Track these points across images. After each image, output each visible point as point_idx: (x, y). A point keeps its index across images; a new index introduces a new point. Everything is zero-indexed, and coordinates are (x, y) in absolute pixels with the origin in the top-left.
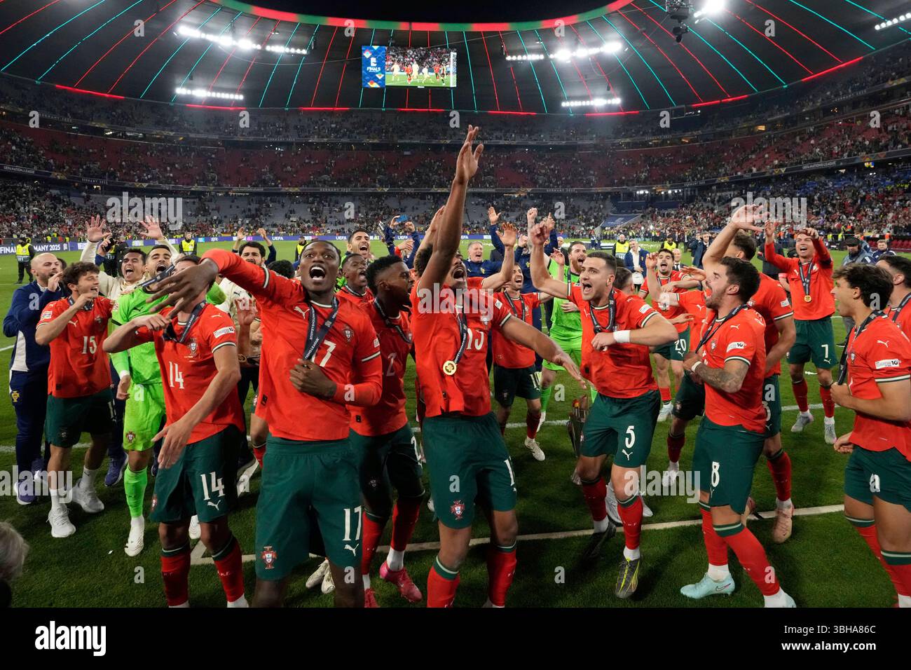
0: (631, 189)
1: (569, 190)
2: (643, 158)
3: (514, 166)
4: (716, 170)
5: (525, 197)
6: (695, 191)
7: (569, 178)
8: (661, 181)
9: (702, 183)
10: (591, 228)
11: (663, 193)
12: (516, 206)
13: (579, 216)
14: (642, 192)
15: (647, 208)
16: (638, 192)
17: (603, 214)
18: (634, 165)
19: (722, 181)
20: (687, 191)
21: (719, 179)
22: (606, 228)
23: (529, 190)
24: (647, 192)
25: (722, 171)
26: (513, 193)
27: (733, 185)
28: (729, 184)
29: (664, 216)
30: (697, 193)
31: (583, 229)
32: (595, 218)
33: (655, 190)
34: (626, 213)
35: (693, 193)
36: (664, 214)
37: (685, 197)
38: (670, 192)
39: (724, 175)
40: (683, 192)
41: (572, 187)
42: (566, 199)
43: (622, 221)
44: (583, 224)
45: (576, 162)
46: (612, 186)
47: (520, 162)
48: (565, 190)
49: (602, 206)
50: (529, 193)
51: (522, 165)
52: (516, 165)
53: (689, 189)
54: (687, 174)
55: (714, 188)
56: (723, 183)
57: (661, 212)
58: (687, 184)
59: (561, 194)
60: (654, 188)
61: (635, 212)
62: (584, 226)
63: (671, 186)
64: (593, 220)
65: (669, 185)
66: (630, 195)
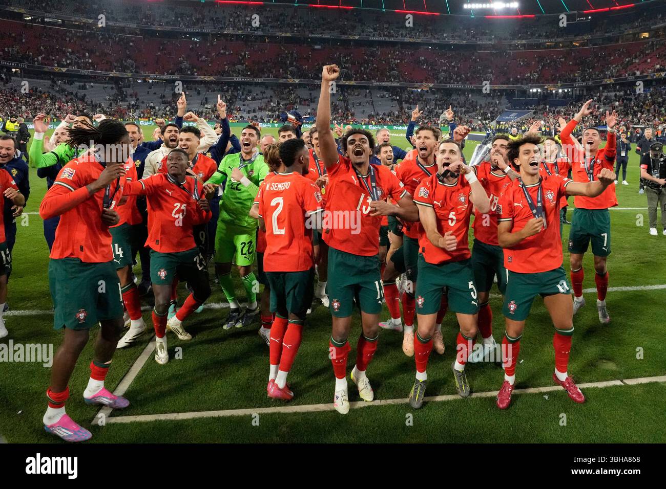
0: (524, 87)
1: (468, 86)
2: (537, 59)
3: (418, 62)
4: (602, 72)
5: (427, 92)
6: (583, 90)
7: (469, 75)
8: (554, 81)
9: (590, 83)
10: (487, 122)
11: (554, 92)
12: (419, 100)
13: (477, 110)
14: (535, 90)
15: (539, 104)
16: (531, 90)
17: (499, 109)
18: (528, 65)
19: (608, 82)
20: (576, 90)
21: (606, 80)
22: (501, 123)
23: (431, 85)
24: (539, 90)
25: (608, 73)
26: (416, 88)
27: (618, 87)
28: (614, 85)
29: (554, 113)
30: (585, 93)
31: (480, 122)
32: (492, 113)
33: (547, 89)
34: (520, 109)
35: (581, 92)
36: (554, 111)
37: (574, 96)
38: (560, 91)
39: (610, 78)
40: (572, 91)
41: (471, 84)
42: (465, 95)
43: (516, 116)
44: (480, 118)
45: (475, 61)
46: (507, 84)
47: (423, 58)
48: (464, 86)
49: (498, 102)
50: (430, 88)
51: (426, 61)
52: (420, 62)
53: (578, 89)
54: (576, 75)
55: (601, 88)
56: (609, 84)
57: (553, 109)
58: (577, 85)
59: (460, 90)
60: (546, 87)
61: (528, 109)
62: (480, 120)
63: (561, 86)
64: (489, 115)
65: (559, 85)
66: (524, 93)
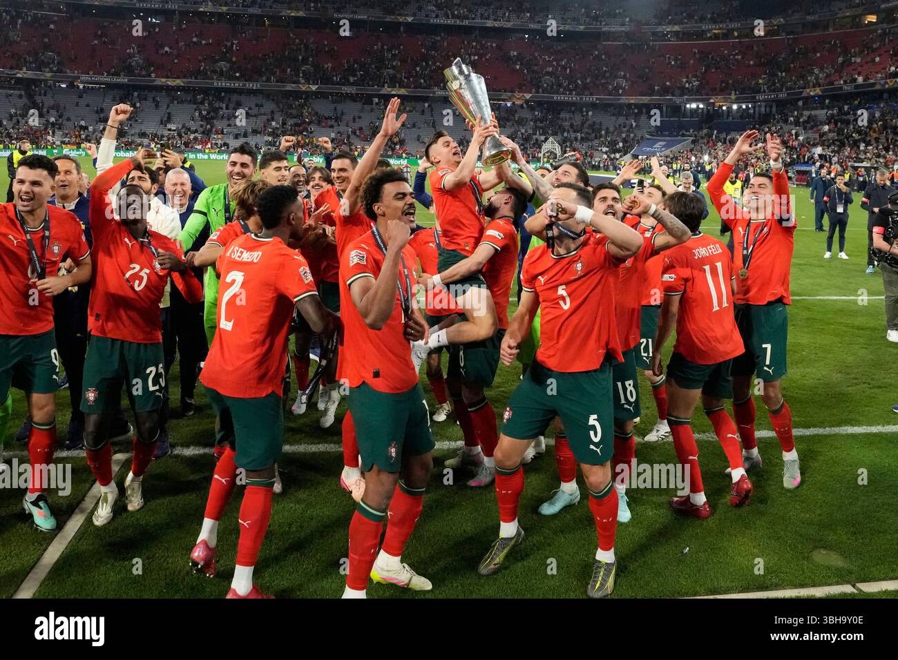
0: (678, 100)
1: (587, 99)
2: (697, 56)
3: (507, 59)
4: (803, 77)
5: (522, 106)
6: (771, 107)
7: (588, 81)
8: (724, 91)
9: (783, 95)
10: (618, 155)
11: (724, 108)
12: (508, 120)
13: (601, 136)
14: (694, 106)
15: (701, 129)
16: (688, 106)
17: (635, 135)
18: (683, 66)
19: (812, 93)
20: (760, 106)
21: (808, 90)
23: (528, 96)
24: (701, 106)
25: (811, 79)
26: (503, 100)
27: (827, 101)
28: (822, 97)
29: (725, 143)
30: (774, 109)
31: (605, 156)
32: (624, 141)
33: (713, 104)
34: (669, 136)
35: (768, 109)
36: (725, 139)
37: (757, 115)
38: (735, 107)
39: (814, 86)
40: (754, 107)
41: (591, 94)
42: (582, 112)
43: (664, 146)
44: (605, 149)
45: (598, 58)
46: (650, 95)
47: (515, 53)
48: (581, 99)
49: (634, 124)
50: (527, 102)
51: (520, 58)
52: (510, 58)
53: (763, 104)
54: (760, 81)
55: (800, 103)
56: (813, 97)
57: (723, 136)
58: (761, 97)
59: (574, 104)
60: (712, 101)
61: (683, 135)
62: (606, 153)
63: (737, 99)
64: (621, 144)
65: (733, 97)
66: (677, 110)
